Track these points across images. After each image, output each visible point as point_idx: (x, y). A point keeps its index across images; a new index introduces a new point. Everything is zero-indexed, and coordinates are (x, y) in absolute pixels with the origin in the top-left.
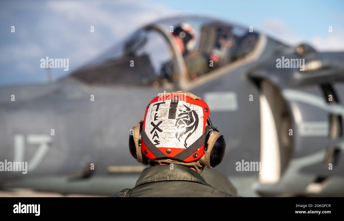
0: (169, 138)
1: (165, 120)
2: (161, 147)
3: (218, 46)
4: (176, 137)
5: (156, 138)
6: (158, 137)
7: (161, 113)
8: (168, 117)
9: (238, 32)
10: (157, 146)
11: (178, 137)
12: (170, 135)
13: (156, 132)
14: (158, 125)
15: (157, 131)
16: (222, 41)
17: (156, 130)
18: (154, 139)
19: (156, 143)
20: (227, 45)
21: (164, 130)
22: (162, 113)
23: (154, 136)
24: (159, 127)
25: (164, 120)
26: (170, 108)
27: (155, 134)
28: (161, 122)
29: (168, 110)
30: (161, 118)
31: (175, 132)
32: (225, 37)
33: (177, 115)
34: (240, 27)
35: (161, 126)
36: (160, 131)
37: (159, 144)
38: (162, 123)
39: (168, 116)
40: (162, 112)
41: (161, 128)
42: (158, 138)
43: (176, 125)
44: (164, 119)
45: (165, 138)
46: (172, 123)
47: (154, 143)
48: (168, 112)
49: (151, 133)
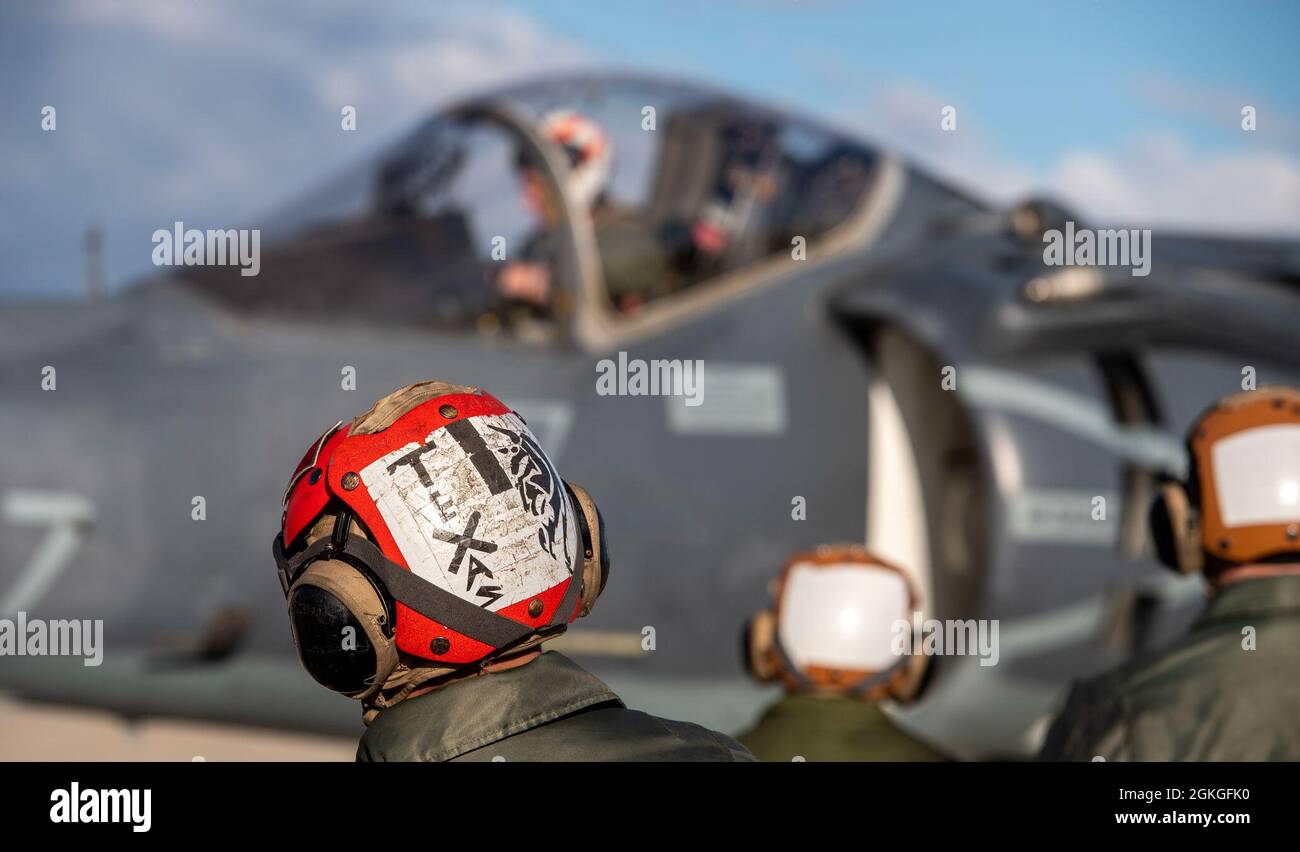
0: (527, 559)
1: (483, 502)
2: (509, 604)
3: (724, 192)
4: (544, 547)
5: (481, 580)
6: (489, 575)
7: (453, 485)
8: (488, 493)
9: (801, 146)
10: (494, 608)
11: (547, 546)
12: (525, 550)
13: (472, 559)
14: (470, 531)
15: (479, 555)
16: (740, 176)
17: (470, 552)
18: (476, 587)
19: (489, 599)
20: (759, 189)
21: (500, 543)
22: (457, 485)
23: (472, 574)
24: (477, 536)
25: (482, 507)
26: (470, 455)
27: (475, 566)
28: (476, 517)
29: (471, 465)
30: (467, 504)
31: (533, 530)
32: (752, 160)
33: (508, 473)
34: (810, 127)
35: (483, 530)
36: (489, 548)
37: (500, 596)
38: (481, 521)
39: (485, 486)
40: (455, 480)
41: (488, 539)
42: (491, 576)
43: (526, 507)
44: (477, 503)
45: (514, 566)
46: (513, 507)
47: (480, 601)
48: (477, 474)
49: (454, 568)
